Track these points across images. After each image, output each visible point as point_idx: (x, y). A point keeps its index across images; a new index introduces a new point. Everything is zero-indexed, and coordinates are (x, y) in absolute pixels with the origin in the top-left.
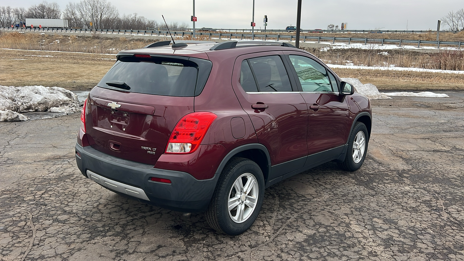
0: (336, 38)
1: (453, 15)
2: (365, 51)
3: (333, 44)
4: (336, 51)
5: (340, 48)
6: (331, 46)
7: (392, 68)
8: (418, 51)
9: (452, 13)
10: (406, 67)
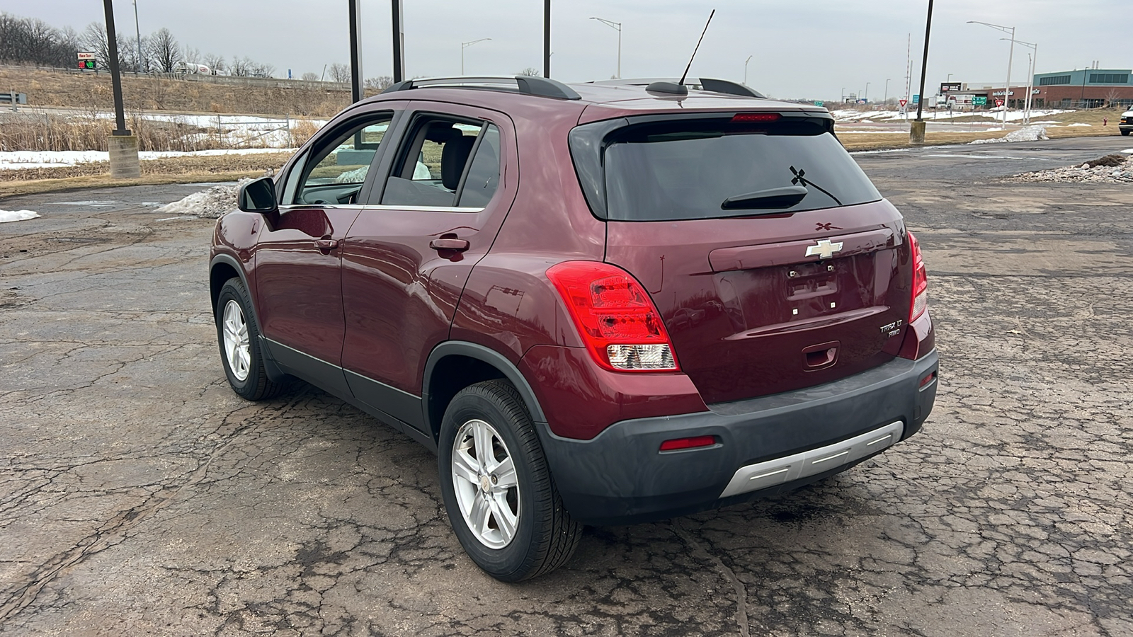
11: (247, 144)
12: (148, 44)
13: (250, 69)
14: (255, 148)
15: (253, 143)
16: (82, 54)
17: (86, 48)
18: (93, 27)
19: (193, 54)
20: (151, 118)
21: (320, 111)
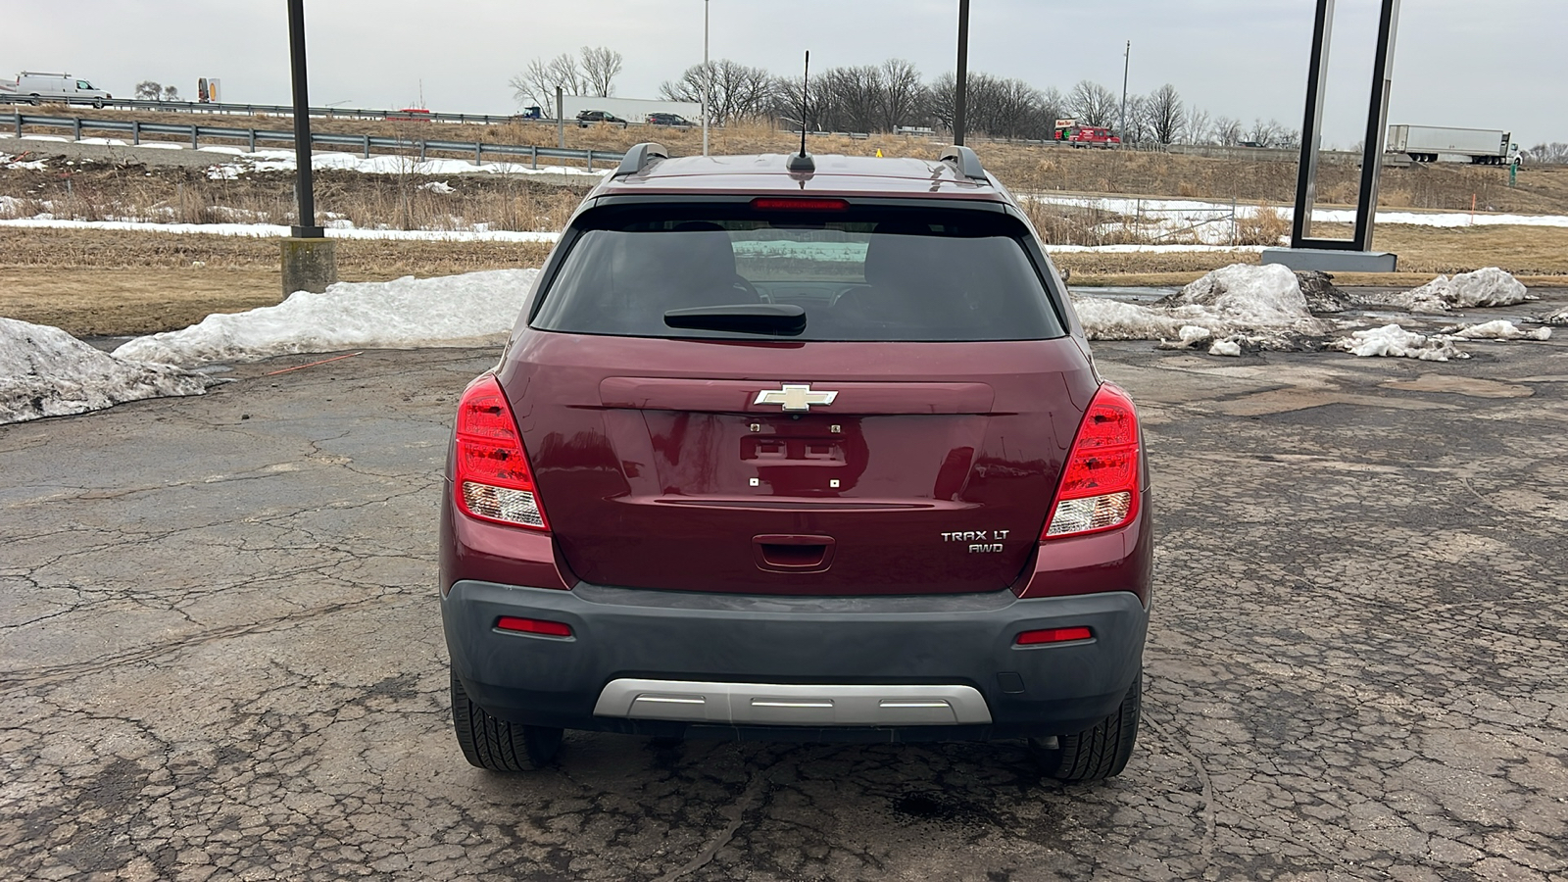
0: (258, 131)
1: (543, 70)
2: (371, 178)
3: (252, 155)
4: (272, 180)
5: (281, 169)
6: (248, 161)
7: (484, 233)
8: (538, 181)
9: (538, 67)
10: (526, 230)
11: (1172, 239)
12: (1144, 105)
13: (1277, 136)
14: (1181, 243)
15: (1182, 238)
16: (1061, 121)
17: (1070, 113)
18: (1081, 86)
19: (1201, 118)
20: (1052, 201)
21: (1334, 195)
